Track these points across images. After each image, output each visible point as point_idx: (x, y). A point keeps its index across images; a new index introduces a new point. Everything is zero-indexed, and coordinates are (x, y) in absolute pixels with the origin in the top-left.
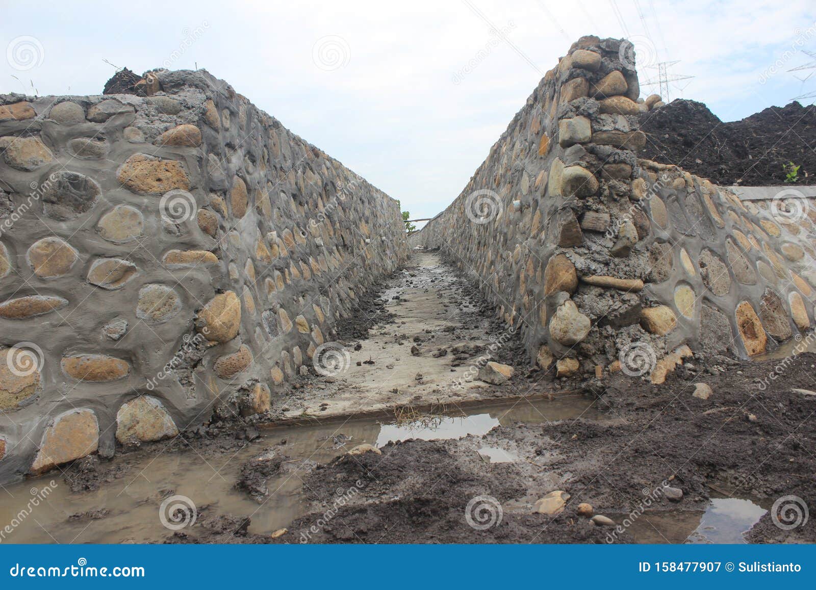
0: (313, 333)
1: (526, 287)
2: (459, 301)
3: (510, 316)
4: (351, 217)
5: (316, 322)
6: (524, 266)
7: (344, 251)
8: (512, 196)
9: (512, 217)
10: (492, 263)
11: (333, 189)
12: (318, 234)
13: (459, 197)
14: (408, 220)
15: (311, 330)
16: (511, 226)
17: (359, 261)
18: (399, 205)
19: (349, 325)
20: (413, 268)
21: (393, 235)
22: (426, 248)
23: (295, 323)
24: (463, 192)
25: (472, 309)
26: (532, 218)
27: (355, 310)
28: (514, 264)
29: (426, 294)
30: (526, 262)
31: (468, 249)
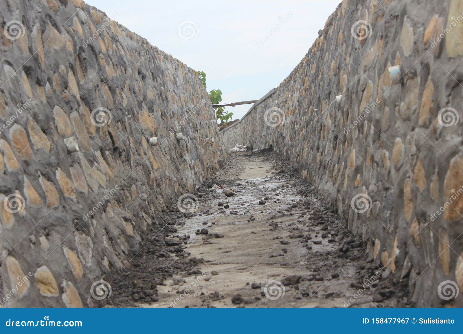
0: (64, 296)
1: (415, 207)
2: (305, 234)
3: (390, 256)
4: (125, 103)
5: (70, 275)
6: (410, 174)
7: (115, 159)
8: (387, 60)
9: (387, 94)
10: (358, 170)
11: (93, 56)
12: (69, 131)
13: (301, 64)
14: (220, 103)
15: (62, 290)
16: (387, 109)
17: (140, 174)
18: (204, 80)
19: (125, 280)
20: (230, 182)
21: (195, 129)
22: (250, 148)
23: (32, 280)
24: (307, 55)
25: (326, 246)
26: (421, 95)
27: (133, 255)
28: (393, 171)
29: (251, 224)
30: (413, 167)
31: (318, 149)
